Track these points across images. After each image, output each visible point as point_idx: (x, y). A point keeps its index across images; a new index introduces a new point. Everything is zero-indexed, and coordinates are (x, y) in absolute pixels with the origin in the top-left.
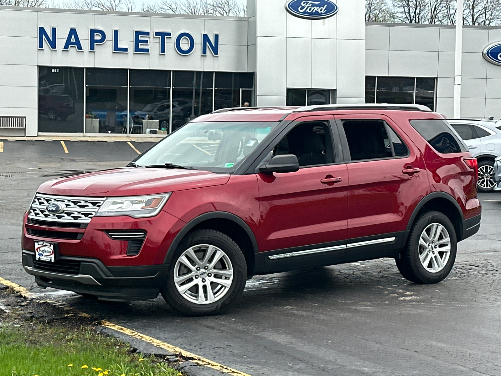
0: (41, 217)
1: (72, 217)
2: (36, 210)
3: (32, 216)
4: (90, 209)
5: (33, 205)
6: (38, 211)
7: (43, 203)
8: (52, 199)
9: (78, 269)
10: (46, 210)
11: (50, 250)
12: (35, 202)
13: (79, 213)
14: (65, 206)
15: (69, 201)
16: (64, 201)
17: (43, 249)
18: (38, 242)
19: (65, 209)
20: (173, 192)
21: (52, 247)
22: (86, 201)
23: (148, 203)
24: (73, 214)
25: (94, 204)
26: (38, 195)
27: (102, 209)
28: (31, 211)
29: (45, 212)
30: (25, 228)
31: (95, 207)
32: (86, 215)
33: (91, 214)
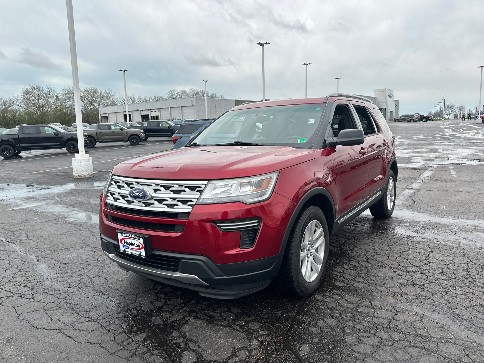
0: (122, 203)
1: (165, 204)
2: (114, 194)
3: (110, 200)
4: (188, 195)
5: (110, 189)
6: (117, 196)
7: (123, 187)
8: (134, 183)
9: (177, 266)
10: (128, 196)
11: (138, 243)
12: (112, 184)
13: (174, 199)
14: (153, 191)
15: (157, 185)
16: (150, 185)
17: (128, 241)
18: (122, 233)
19: (154, 195)
20: (280, 170)
21: (141, 241)
22: (181, 186)
23: (259, 185)
24: (166, 200)
25: (192, 188)
26: (114, 177)
27: (205, 195)
28: (108, 194)
29: (127, 197)
30: (103, 214)
31: (195, 192)
32: (184, 202)
33: (192, 201)
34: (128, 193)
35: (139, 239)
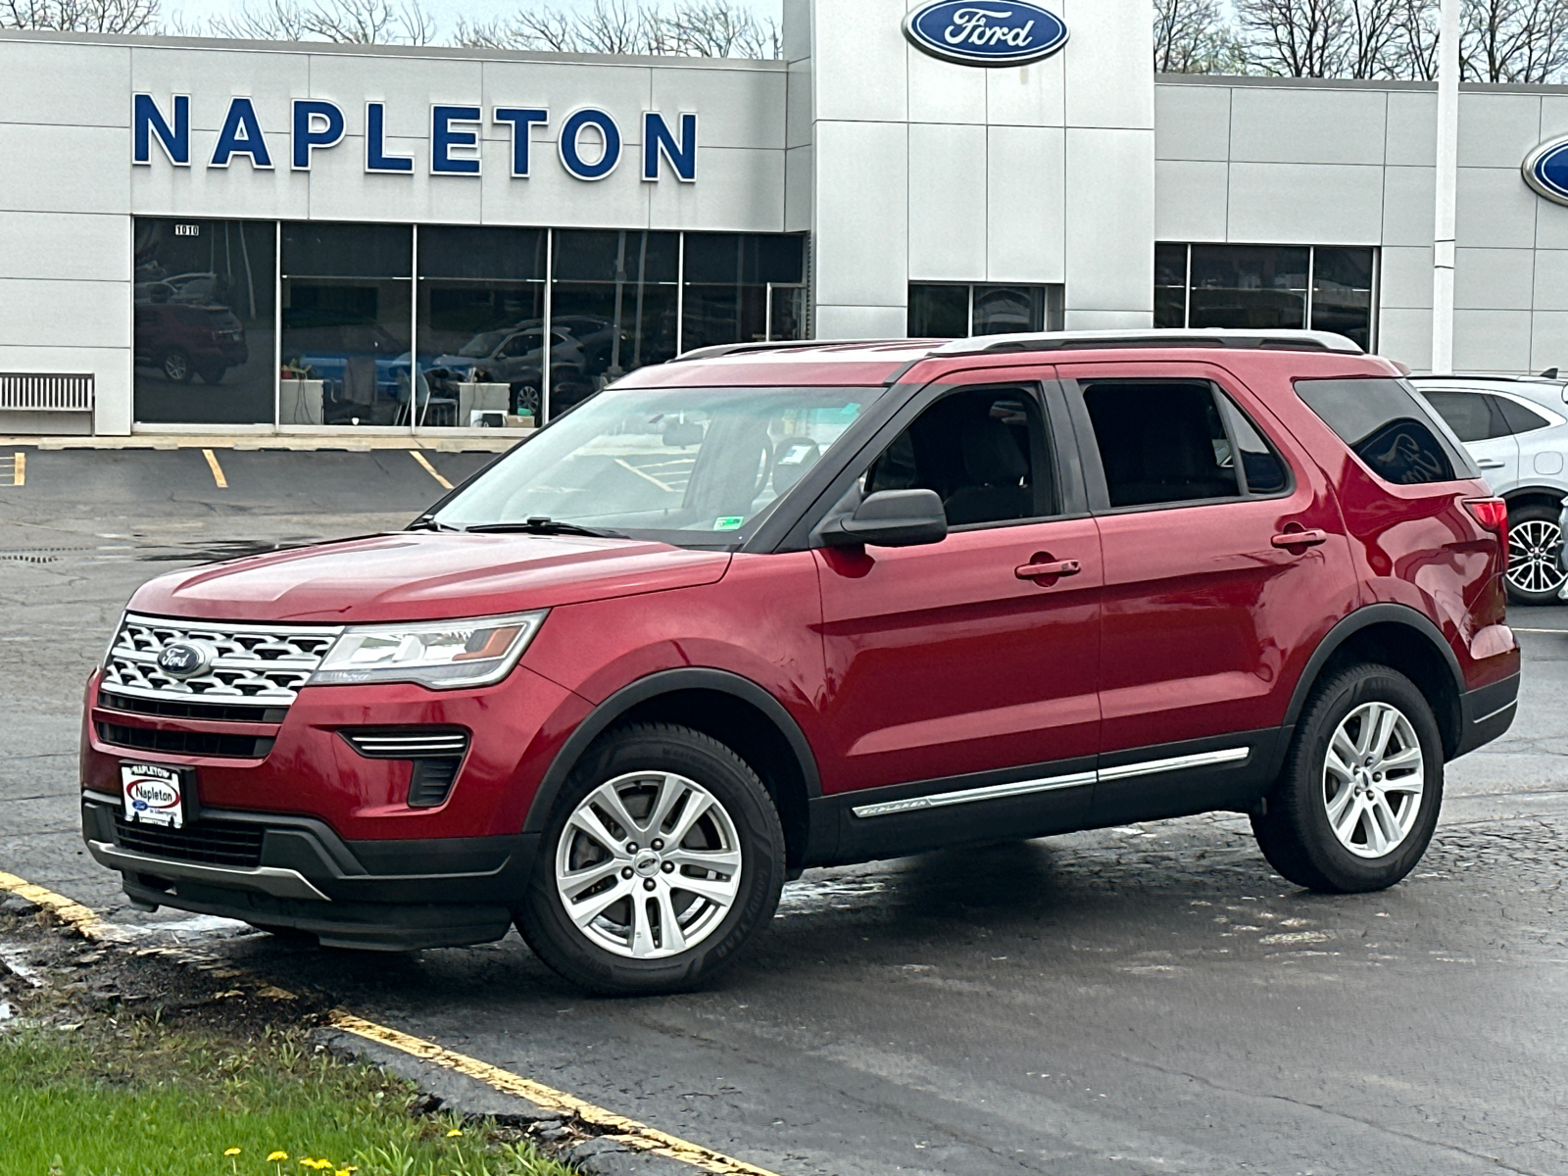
0: (142, 689)
1: (237, 687)
2: (125, 666)
3: (114, 685)
4: (295, 661)
5: (116, 652)
6: (131, 670)
7: (148, 644)
8: (174, 632)
9: (257, 851)
10: (156, 667)
11: (166, 790)
12: (123, 640)
13: (260, 673)
14: (216, 653)
15: (229, 636)
16: (211, 638)
17: (146, 786)
18: (131, 766)
19: (217, 662)
20: (552, 607)
21: (175, 781)
22: (282, 638)
23: (474, 643)
24: (241, 676)
25: (306, 646)
26: (131, 618)
27: (332, 663)
28: (109, 668)
29: (154, 670)
30: (92, 724)
31: (311, 655)
32: (281, 680)
33: (298, 678)
34: (155, 660)
35: (170, 778)
